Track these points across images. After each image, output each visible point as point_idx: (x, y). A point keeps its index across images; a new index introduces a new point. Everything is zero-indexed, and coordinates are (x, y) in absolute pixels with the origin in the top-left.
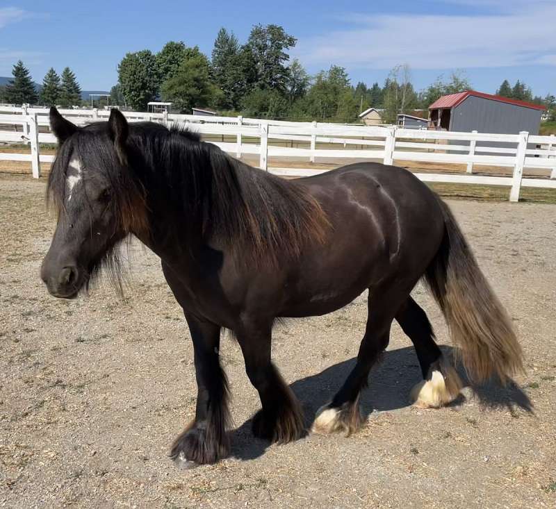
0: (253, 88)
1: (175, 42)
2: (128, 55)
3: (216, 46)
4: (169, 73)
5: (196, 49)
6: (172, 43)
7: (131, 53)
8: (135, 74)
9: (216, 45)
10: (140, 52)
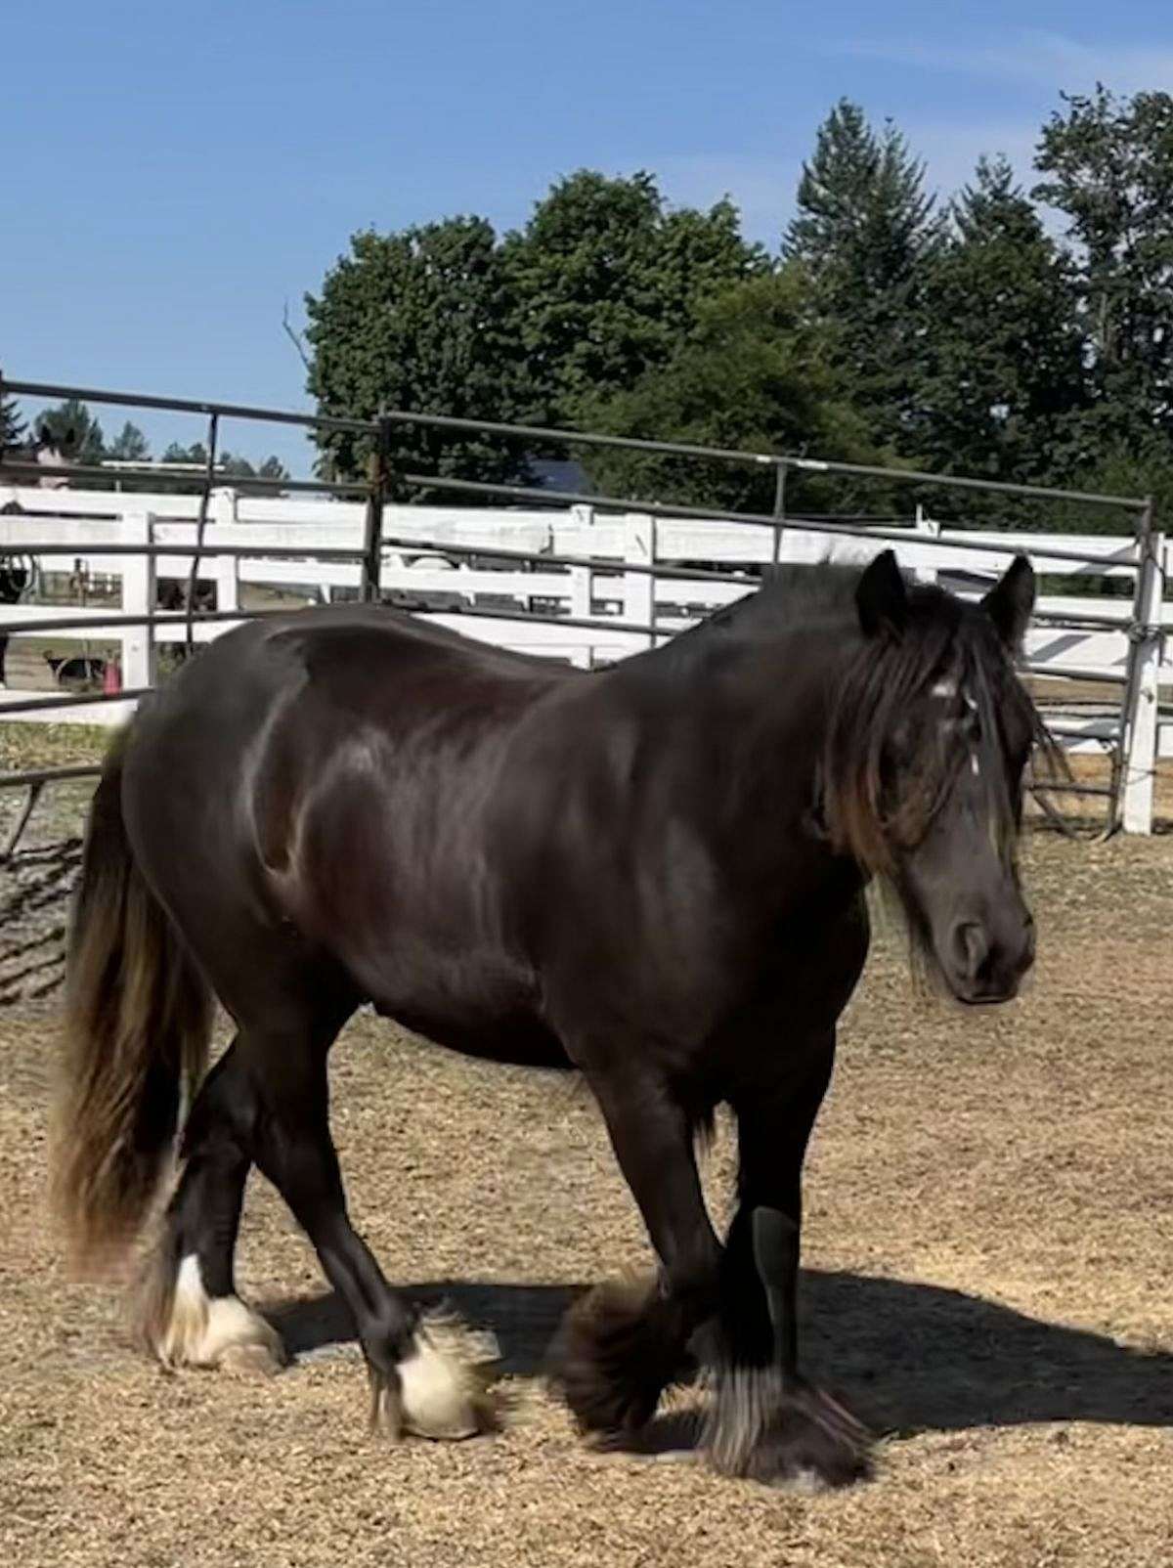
0: (1066, 438)
1: (610, 178)
2: (362, 246)
3: (804, 202)
4: (581, 347)
5: (725, 215)
6: (591, 182)
7: (384, 234)
8: (410, 350)
9: (806, 198)
10: (433, 230)
